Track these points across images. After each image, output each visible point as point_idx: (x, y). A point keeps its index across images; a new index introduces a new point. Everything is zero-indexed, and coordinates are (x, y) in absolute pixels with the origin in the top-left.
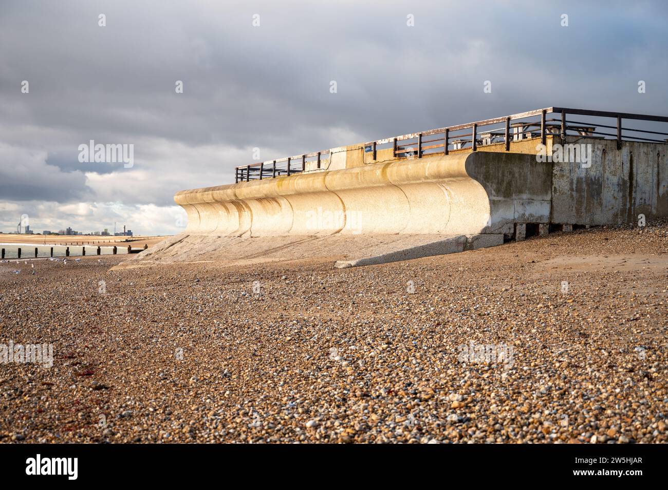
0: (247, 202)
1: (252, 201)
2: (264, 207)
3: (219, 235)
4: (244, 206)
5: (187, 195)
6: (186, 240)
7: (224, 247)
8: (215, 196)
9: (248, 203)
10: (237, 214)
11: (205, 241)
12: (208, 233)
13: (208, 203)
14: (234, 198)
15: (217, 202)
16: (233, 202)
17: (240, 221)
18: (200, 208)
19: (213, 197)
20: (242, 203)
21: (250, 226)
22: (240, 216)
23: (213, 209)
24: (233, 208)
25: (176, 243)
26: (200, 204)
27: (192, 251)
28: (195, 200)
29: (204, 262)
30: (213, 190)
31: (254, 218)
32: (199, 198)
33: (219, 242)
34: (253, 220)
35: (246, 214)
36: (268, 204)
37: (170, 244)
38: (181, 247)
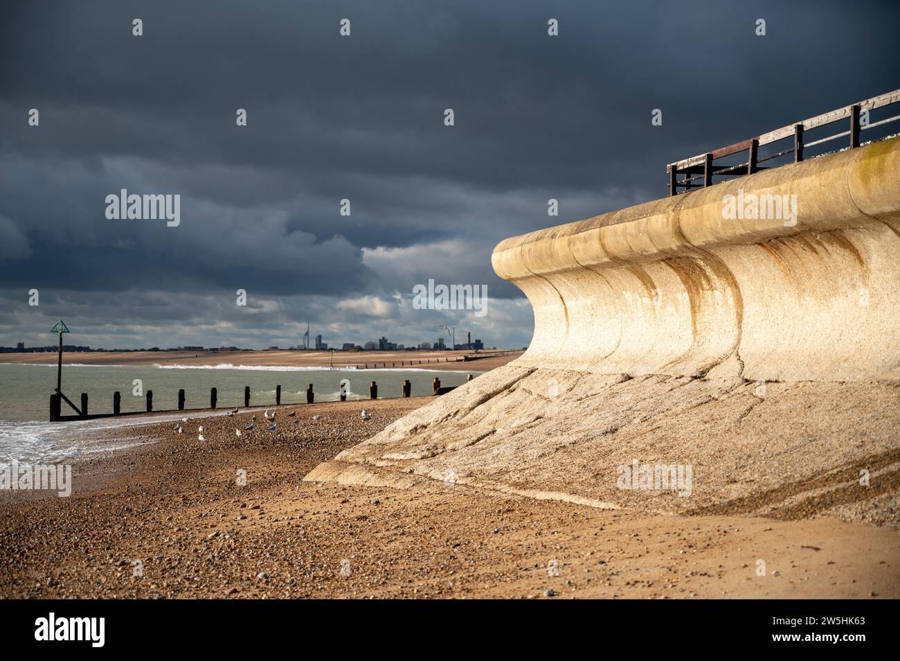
0: (722, 255)
1: (741, 251)
2: (789, 270)
3: (627, 371)
4: (709, 271)
5: (526, 247)
6: (524, 384)
7: (644, 420)
8: (610, 242)
9: (725, 259)
10: (683, 298)
11: (580, 391)
12: (592, 363)
13: (588, 268)
14: (673, 244)
15: (616, 261)
16: (669, 258)
17: (694, 323)
18: (566, 286)
19: (603, 246)
20: (705, 259)
21: (731, 341)
22: (694, 308)
23: (606, 288)
24: (668, 278)
25: (496, 393)
26: (565, 272)
27: (540, 429)
28: (548, 262)
29: (566, 498)
30: (602, 225)
31: (748, 311)
32: (561, 254)
33: (627, 396)
34: (745, 320)
35: (717, 297)
36: (808, 255)
37: (480, 397)
38: (509, 410)
